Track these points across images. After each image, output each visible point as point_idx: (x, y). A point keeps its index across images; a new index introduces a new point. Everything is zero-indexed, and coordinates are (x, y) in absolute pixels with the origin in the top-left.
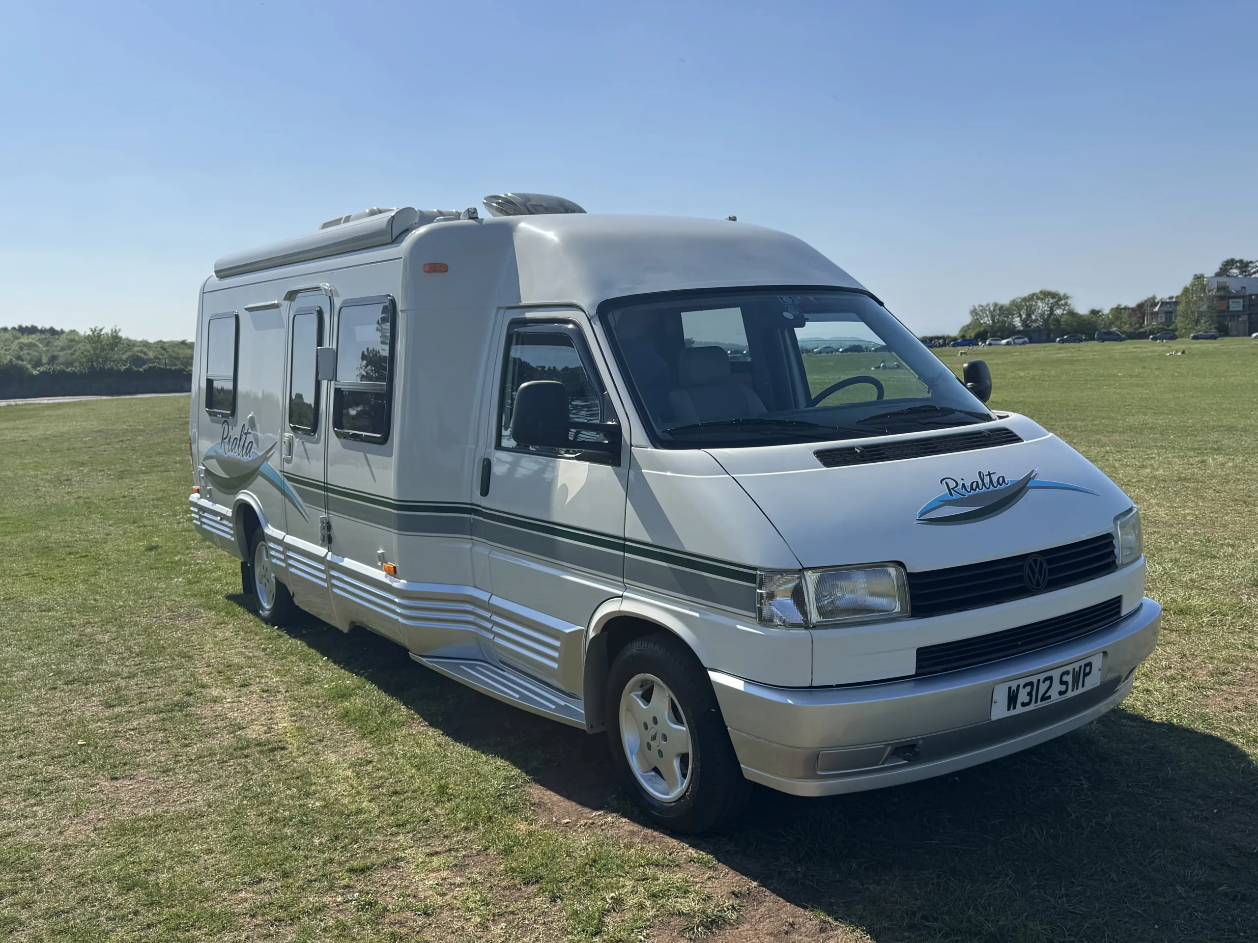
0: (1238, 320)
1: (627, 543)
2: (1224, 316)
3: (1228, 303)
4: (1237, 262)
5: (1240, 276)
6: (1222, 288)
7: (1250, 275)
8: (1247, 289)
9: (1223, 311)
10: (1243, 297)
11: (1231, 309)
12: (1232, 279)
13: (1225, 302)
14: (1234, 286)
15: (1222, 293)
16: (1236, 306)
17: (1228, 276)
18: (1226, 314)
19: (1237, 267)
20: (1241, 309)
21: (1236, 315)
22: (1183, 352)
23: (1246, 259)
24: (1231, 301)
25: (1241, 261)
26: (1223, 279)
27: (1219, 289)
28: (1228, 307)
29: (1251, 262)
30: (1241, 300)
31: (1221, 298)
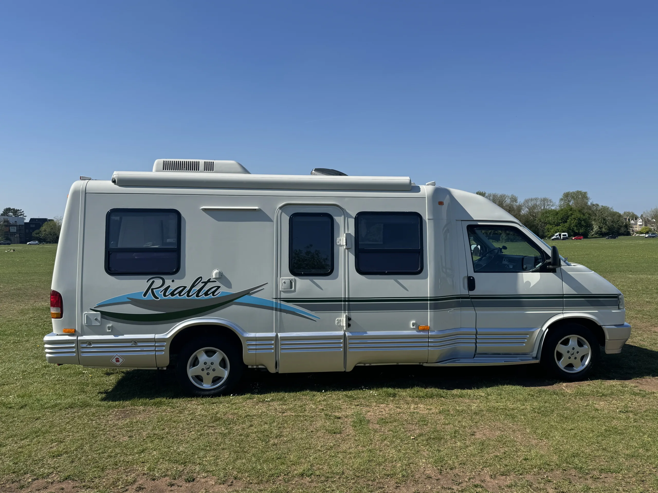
0: (14, 236)
1: (564, 296)
2: (8, 234)
3: (9, 228)
4: (12, 210)
5: (13, 216)
6: (6, 221)
7: (18, 216)
8: (18, 222)
9: (7, 232)
10: (16, 226)
11: (11, 231)
12: (10, 217)
13: (8, 228)
14: (12, 221)
15: (6, 224)
16: (13, 230)
17: (8, 216)
18: (9, 233)
19: (12, 212)
20: (16, 231)
21: (14, 234)
22: (14, 250)
23: (16, 208)
24: (11, 227)
25: (14, 209)
26: (6, 217)
27: (5, 222)
28: (9, 230)
29: (18, 210)
30: (16, 227)
31: (6, 226)
